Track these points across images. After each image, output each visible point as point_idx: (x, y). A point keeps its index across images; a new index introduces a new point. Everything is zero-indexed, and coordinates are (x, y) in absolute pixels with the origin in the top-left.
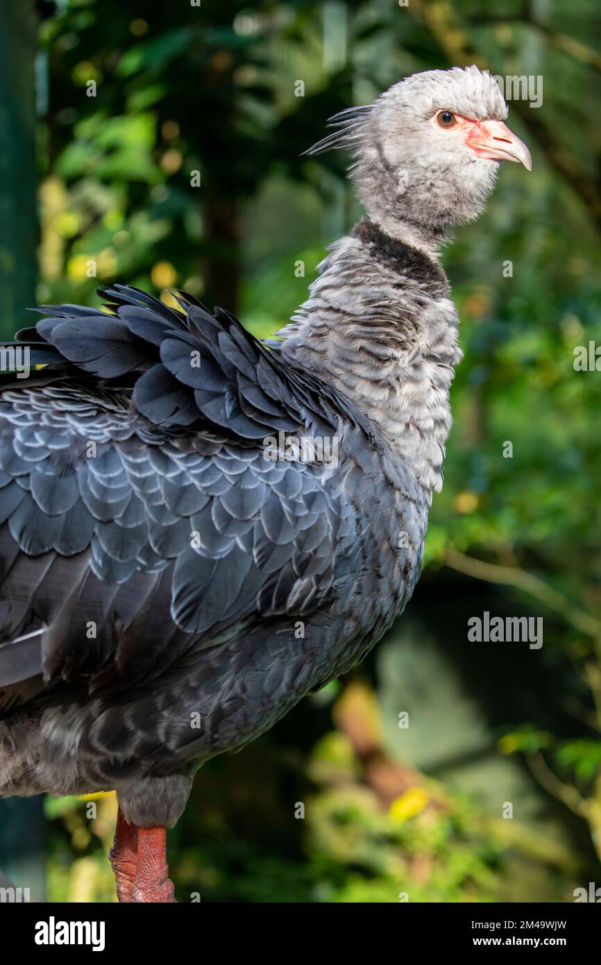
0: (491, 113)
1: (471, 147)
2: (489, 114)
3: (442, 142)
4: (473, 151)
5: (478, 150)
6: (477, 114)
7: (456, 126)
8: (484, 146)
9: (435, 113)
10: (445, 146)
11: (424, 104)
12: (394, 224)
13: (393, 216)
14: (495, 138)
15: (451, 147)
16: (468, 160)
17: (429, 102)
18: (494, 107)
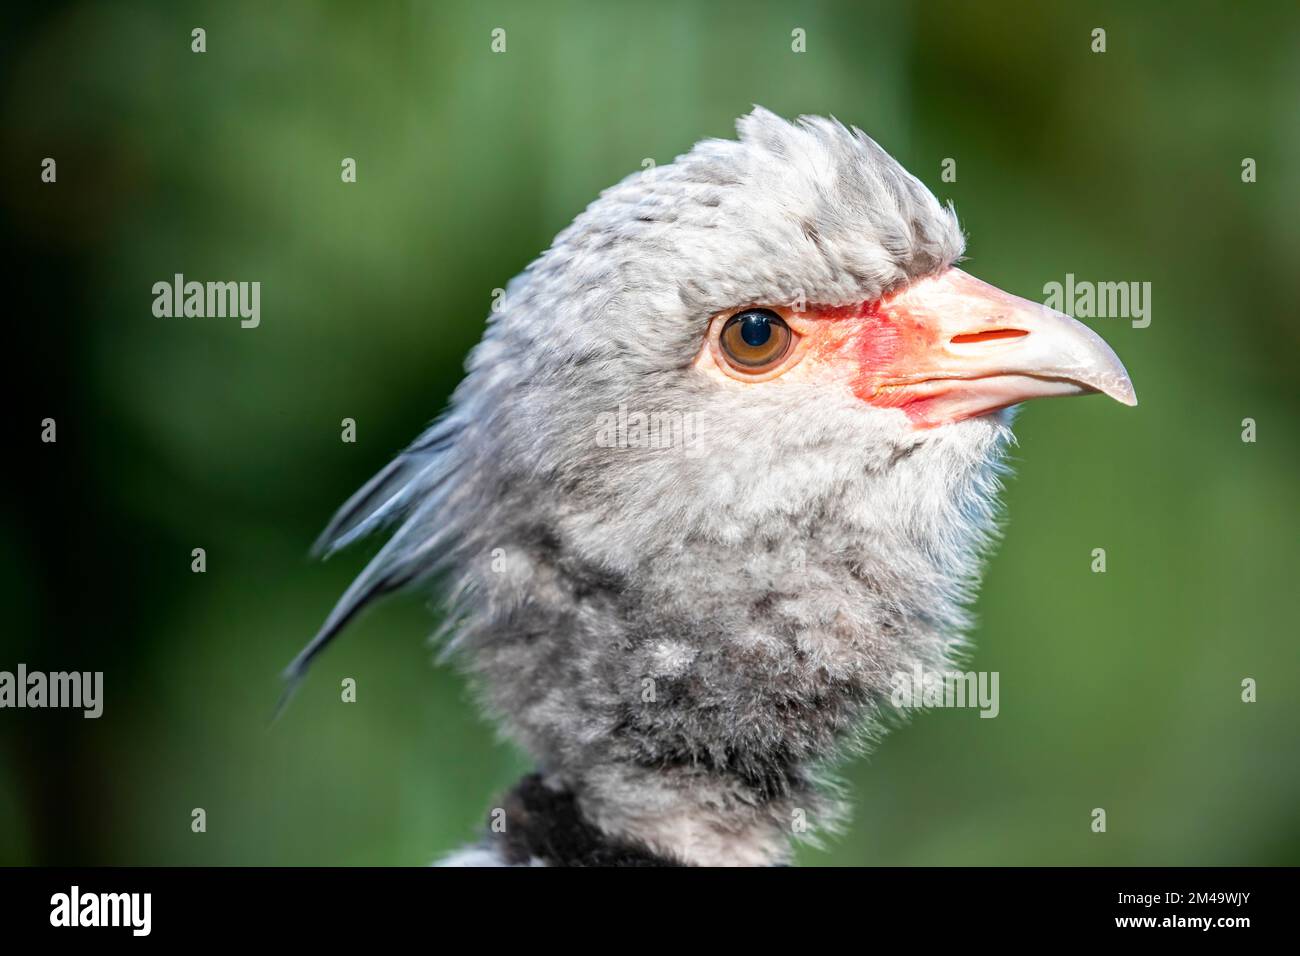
0: (909, 257)
1: (885, 402)
2: (901, 265)
3: (772, 424)
4: (898, 415)
5: (916, 403)
6: (860, 278)
7: (799, 347)
8: (929, 380)
9: (706, 334)
10: (788, 439)
11: (655, 317)
12: (626, 787)
13: (620, 759)
14: (959, 339)
15: (813, 433)
16: (887, 454)
17: (669, 303)
18: (907, 231)
